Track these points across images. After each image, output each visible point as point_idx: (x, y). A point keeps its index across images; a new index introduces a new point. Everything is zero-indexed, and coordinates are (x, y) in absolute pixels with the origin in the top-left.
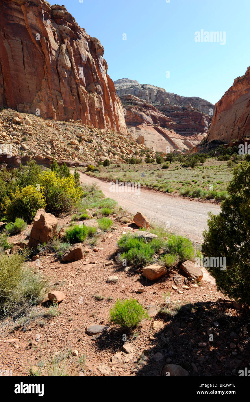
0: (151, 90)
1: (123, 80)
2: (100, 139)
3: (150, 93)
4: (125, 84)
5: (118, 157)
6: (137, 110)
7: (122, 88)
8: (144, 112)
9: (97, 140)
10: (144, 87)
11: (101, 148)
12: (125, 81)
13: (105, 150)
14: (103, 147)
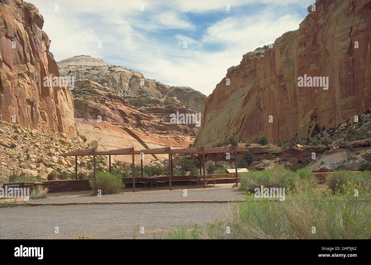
0: (122, 75)
1: (82, 57)
2: (29, 143)
3: (121, 79)
4: (85, 64)
5: (53, 170)
6: (97, 103)
7: (79, 69)
8: (107, 105)
9: (24, 145)
10: (111, 69)
11: (28, 157)
12: (85, 58)
13: (34, 160)
14: (31, 156)
